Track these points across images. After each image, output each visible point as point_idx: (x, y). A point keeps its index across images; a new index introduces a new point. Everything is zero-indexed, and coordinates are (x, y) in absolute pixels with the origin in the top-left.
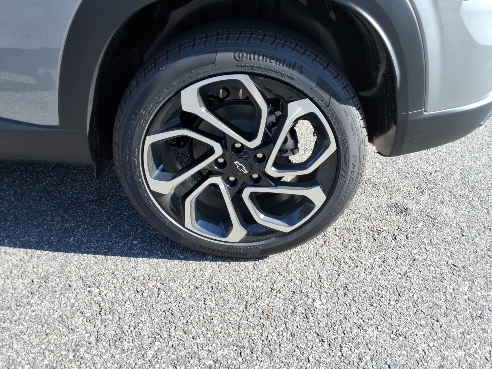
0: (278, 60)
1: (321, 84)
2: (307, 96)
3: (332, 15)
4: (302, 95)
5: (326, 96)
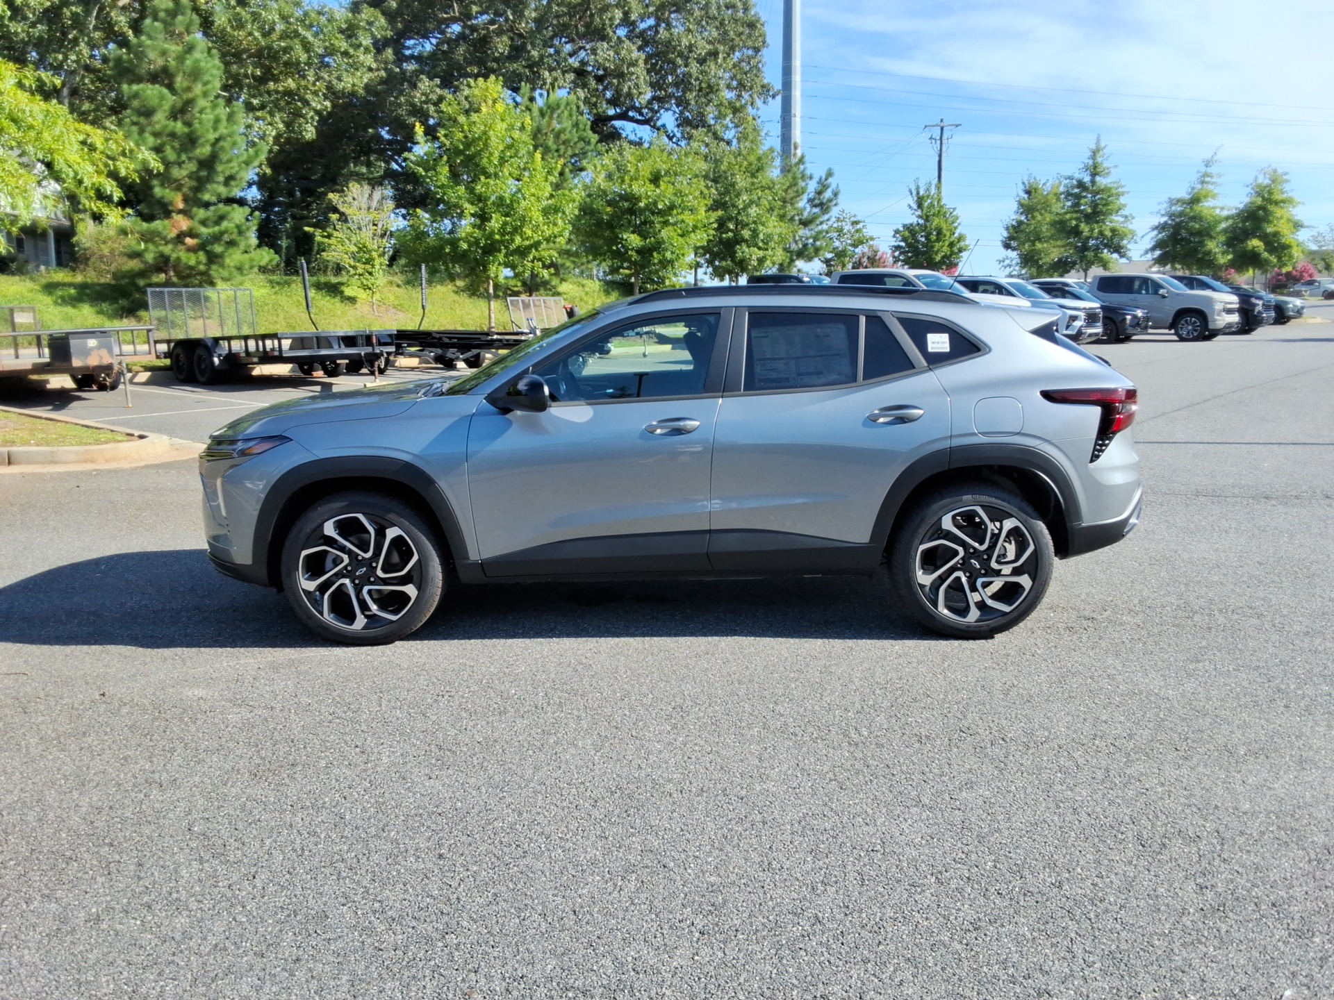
0: (996, 498)
1: (1021, 509)
2: (1012, 516)
3: (1015, 475)
4: (1010, 516)
5: (1025, 516)
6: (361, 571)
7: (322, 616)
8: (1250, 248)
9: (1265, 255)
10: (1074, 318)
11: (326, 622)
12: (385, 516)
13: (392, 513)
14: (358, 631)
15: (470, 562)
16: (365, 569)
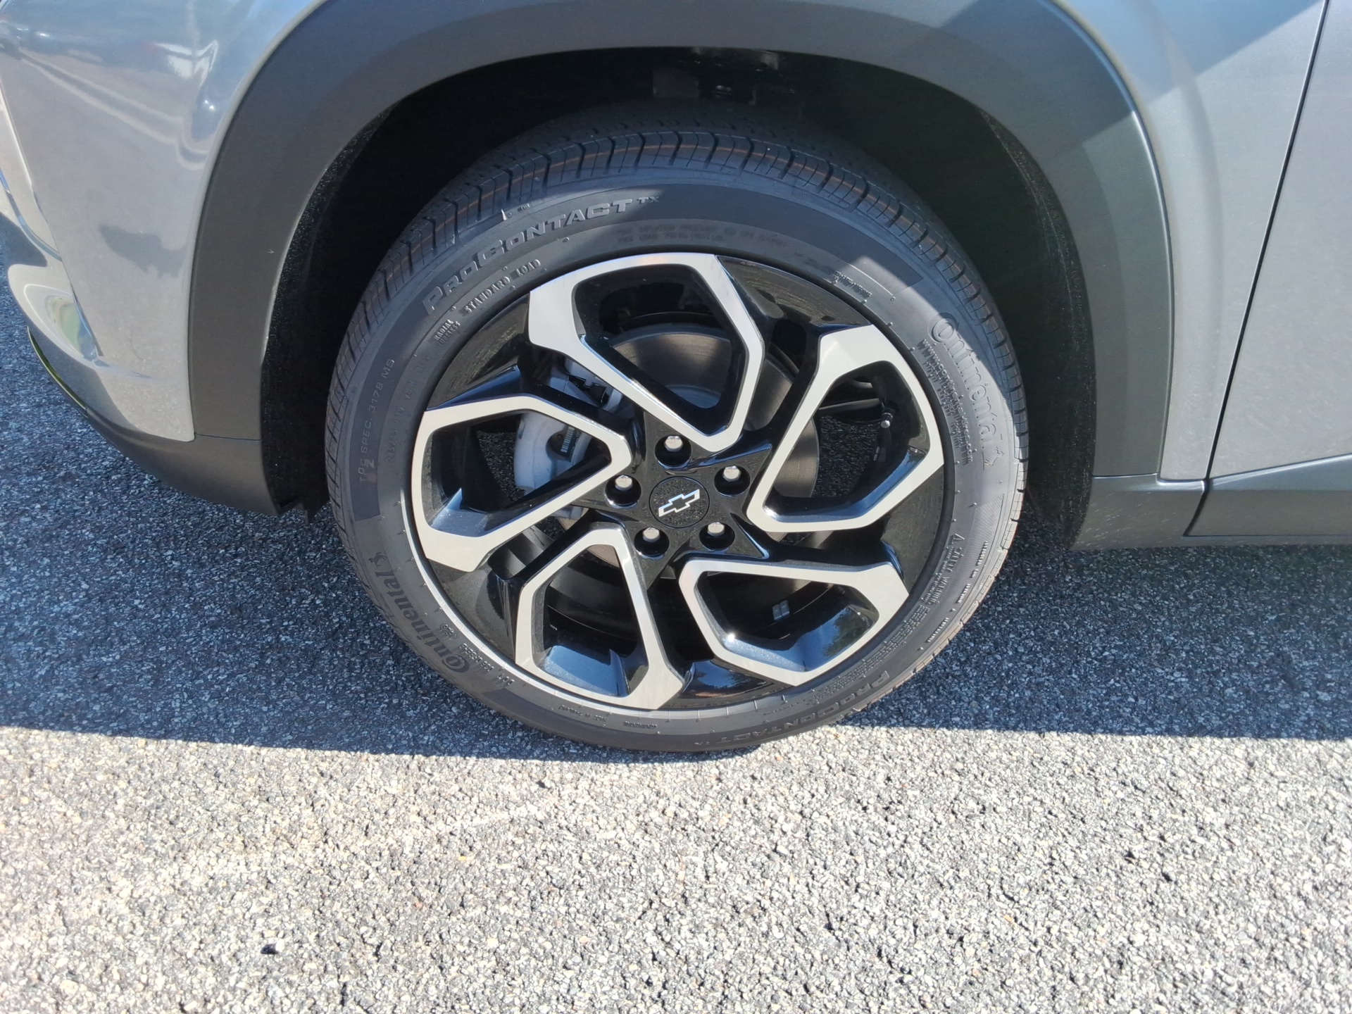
6: (679, 503)
7: (511, 659)
11: (525, 684)
12: (831, 271)
13: (867, 262)
14: (650, 715)
15: (1162, 485)
16: (697, 494)
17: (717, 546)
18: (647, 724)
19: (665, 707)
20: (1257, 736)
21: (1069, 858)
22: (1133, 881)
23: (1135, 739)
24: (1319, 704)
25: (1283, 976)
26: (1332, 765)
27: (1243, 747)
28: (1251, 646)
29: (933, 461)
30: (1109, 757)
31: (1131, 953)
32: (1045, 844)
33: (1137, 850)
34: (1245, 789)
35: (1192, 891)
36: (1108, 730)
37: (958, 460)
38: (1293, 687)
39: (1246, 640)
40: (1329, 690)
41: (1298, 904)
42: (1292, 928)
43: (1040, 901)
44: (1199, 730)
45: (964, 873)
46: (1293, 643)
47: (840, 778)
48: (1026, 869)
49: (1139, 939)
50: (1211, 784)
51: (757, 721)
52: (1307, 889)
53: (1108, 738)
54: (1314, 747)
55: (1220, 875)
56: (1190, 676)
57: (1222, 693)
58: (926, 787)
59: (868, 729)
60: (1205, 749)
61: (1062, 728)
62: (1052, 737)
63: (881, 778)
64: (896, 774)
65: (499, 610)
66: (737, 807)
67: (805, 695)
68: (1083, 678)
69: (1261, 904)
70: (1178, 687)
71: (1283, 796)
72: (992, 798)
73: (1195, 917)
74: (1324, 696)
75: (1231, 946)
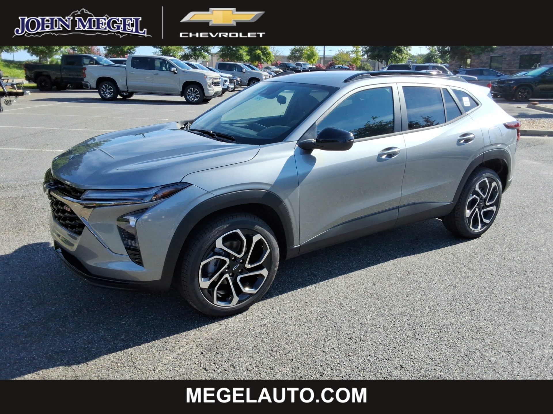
6: (236, 267)
7: (213, 303)
8: (257, 53)
9: (262, 56)
10: (225, 81)
11: (216, 307)
12: (253, 228)
13: (257, 226)
14: (234, 306)
15: (295, 247)
16: (238, 265)
17: (241, 273)
18: (234, 308)
19: (237, 304)
20: (314, 284)
21: (299, 305)
22: (308, 305)
23: (299, 289)
24: (320, 277)
25: (330, 307)
26: (325, 284)
27: (313, 286)
28: (308, 273)
29: (268, 251)
30: (297, 292)
31: (312, 311)
32: (295, 305)
33: (307, 301)
34: (316, 290)
35: (316, 303)
36: (295, 290)
37: (272, 250)
38: (316, 276)
39: (307, 272)
40: (321, 275)
41: (328, 300)
42: (329, 302)
43: (298, 311)
44: (307, 286)
45: (287, 311)
46: (313, 271)
47: (264, 308)
48: (295, 308)
49: (312, 310)
50: (311, 291)
51: (250, 302)
52: (329, 298)
53: (296, 290)
54: (322, 283)
55: (318, 300)
56: (302, 279)
57: (307, 280)
58: (276, 305)
59: (263, 301)
60: (309, 287)
61: (289, 291)
62: (289, 293)
63: (269, 306)
64: (271, 305)
65: (211, 294)
66: (252, 316)
67: (257, 295)
68: (288, 284)
69: (324, 301)
70: (301, 281)
71: (321, 289)
72: (285, 302)
73: (317, 305)
74: (321, 276)
75: (323, 307)
